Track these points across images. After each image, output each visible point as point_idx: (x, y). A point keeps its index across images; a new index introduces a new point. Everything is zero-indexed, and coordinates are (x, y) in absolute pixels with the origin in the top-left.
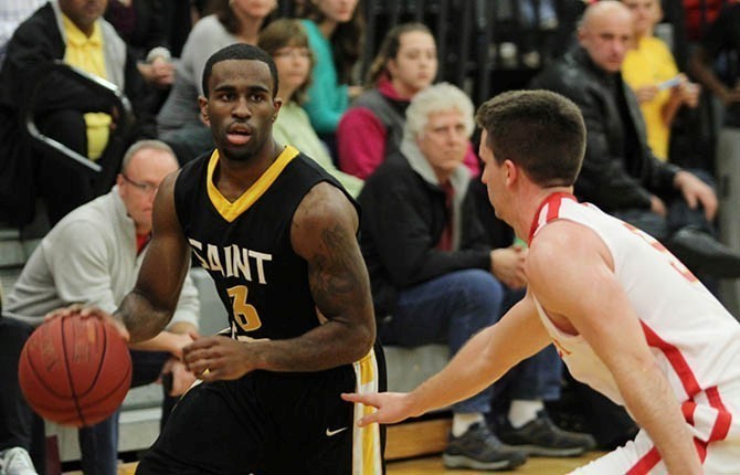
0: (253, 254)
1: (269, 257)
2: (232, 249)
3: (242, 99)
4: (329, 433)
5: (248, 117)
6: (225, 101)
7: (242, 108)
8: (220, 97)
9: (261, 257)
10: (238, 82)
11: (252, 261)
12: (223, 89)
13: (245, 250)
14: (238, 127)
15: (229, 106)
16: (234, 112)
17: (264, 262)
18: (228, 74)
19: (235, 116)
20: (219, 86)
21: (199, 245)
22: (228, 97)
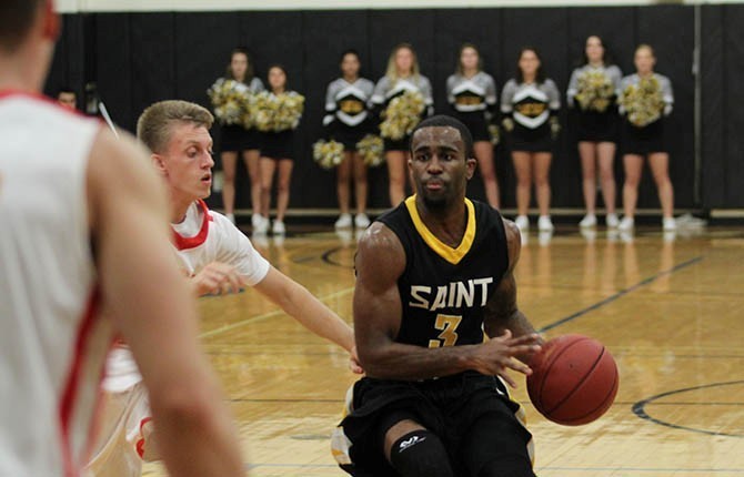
0: (477, 282)
1: (490, 280)
3: (435, 158)
5: (440, 172)
7: (435, 165)
8: (418, 158)
9: (485, 282)
10: (431, 143)
11: (478, 288)
12: (420, 150)
13: (470, 282)
15: (425, 165)
16: (429, 169)
17: (488, 285)
18: (422, 138)
19: (429, 172)
20: (417, 147)
21: (428, 290)
22: (424, 157)
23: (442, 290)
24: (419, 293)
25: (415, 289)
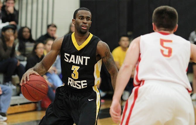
0: (85, 57)
1: (89, 58)
2: (78, 57)
3: (85, 19)
4: (89, 100)
5: (86, 23)
6: (81, 20)
7: (85, 21)
8: (80, 18)
9: (87, 58)
10: (85, 15)
11: (84, 59)
13: (82, 57)
14: (84, 25)
16: (83, 22)
17: (88, 59)
20: (80, 16)
21: (69, 55)
22: (82, 19)
23: (73, 56)
24: (66, 56)
25: (66, 54)
